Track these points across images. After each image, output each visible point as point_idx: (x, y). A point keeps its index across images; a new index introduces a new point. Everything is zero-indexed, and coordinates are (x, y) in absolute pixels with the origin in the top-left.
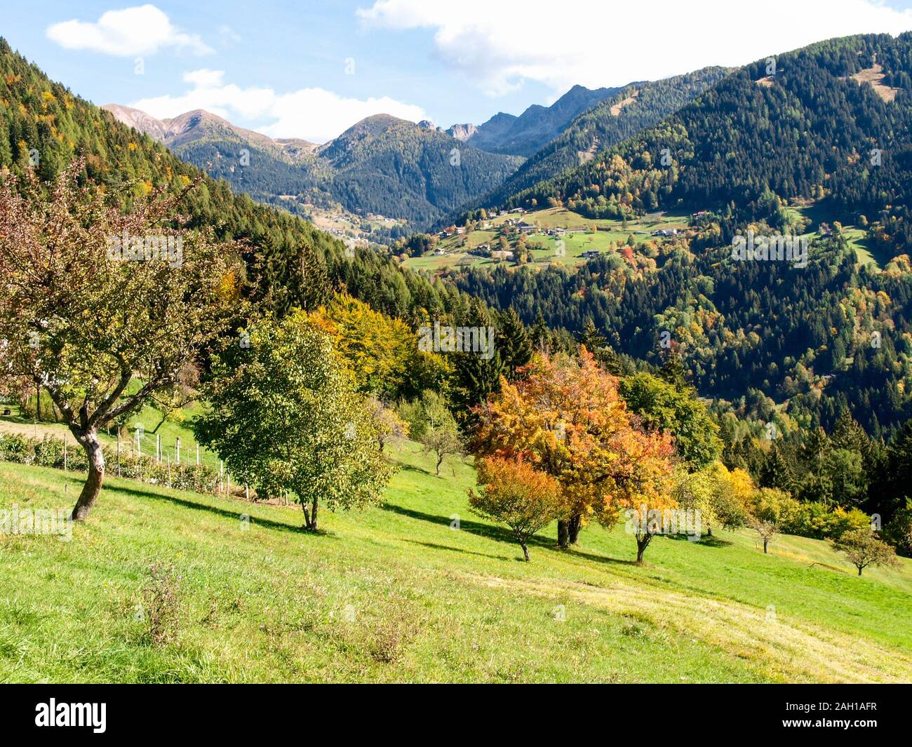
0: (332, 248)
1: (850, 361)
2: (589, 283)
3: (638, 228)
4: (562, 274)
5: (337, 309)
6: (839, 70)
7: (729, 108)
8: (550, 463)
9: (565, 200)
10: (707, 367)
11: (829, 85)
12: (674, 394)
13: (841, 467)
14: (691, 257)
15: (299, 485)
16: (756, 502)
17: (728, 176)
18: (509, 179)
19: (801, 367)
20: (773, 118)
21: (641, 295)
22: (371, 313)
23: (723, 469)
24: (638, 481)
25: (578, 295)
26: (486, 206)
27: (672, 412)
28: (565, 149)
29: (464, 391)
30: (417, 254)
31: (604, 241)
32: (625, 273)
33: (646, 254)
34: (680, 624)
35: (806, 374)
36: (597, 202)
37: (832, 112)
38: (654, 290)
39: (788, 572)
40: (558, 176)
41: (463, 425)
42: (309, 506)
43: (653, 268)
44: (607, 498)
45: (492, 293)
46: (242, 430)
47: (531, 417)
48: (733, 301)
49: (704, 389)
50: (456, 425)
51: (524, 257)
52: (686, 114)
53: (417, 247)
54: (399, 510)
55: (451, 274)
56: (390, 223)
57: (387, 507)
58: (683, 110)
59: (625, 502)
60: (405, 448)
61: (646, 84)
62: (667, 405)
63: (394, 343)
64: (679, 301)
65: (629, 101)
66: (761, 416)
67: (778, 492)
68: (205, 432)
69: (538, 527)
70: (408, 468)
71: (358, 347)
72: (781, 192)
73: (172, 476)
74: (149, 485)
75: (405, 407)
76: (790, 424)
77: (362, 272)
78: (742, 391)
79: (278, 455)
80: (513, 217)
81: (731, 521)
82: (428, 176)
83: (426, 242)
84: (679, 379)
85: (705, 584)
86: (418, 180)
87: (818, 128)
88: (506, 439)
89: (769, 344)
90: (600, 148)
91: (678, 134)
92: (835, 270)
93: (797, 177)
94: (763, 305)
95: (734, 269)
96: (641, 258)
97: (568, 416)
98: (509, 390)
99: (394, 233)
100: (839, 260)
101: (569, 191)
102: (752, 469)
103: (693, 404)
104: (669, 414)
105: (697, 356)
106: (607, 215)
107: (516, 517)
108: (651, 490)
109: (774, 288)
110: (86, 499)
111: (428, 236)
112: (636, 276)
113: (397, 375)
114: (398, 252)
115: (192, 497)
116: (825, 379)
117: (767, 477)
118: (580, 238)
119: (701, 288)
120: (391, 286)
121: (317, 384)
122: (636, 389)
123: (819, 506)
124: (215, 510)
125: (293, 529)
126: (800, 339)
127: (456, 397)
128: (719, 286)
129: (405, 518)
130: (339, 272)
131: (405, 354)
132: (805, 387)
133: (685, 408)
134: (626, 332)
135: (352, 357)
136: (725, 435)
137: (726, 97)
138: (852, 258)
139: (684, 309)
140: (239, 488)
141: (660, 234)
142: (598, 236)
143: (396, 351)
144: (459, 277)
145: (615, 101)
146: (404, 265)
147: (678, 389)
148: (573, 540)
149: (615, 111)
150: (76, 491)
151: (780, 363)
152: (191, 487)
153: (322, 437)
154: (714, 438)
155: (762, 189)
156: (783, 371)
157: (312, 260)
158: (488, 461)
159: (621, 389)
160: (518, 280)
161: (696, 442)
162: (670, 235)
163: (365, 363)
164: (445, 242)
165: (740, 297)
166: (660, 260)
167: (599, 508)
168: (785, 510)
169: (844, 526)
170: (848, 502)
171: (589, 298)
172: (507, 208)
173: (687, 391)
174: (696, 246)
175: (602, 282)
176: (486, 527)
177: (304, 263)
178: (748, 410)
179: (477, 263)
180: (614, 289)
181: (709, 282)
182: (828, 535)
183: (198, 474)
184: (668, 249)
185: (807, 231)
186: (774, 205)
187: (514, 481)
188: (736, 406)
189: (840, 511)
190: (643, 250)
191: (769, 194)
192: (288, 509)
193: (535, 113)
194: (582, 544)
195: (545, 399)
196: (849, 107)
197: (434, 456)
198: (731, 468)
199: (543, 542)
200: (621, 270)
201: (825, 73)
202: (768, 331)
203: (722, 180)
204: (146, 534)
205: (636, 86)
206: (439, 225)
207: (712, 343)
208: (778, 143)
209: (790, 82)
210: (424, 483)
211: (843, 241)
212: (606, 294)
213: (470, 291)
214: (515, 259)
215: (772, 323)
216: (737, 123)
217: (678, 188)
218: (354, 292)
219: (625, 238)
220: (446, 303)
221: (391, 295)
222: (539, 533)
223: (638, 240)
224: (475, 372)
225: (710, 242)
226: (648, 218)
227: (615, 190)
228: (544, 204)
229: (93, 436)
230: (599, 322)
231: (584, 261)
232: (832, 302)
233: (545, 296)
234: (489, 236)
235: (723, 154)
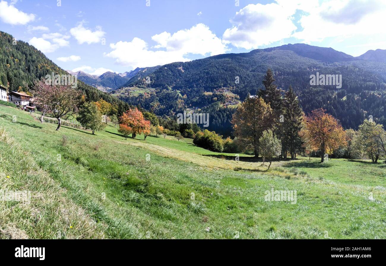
0: (100, 92)
1: (178, 110)
2: (140, 98)
3: (147, 90)
4: (135, 97)
5: (100, 101)
6: (176, 67)
7: (161, 72)
8: (131, 125)
9: (136, 85)
10: (158, 111)
11: (175, 69)
12: (152, 115)
13: (176, 125)
14: (156, 94)
15: (92, 127)
16: (164, 131)
17: (161, 82)
18: (128, 82)
19: (171, 111)
20: (167, 74)
21: (148, 100)
22: (106, 102)
23: (159, 126)
24: (144, 128)
25: (138, 100)
26: (124, 86)
27: (152, 118)
28: (136, 77)
29: (119, 115)
30: (113, 93)
31: (142, 92)
32: (145, 97)
33: (149, 94)
34: (146, 148)
35: (172, 112)
36: (141, 86)
37: (175, 73)
38: (150, 99)
39: (168, 141)
40: (135, 82)
41: (118, 119)
42: (93, 131)
43: (150, 96)
44: (140, 130)
45: (125, 100)
46: (83, 119)
47: (128, 118)
48: (161, 101)
49: (157, 114)
50: (118, 120)
51: (129, 94)
52: (155, 73)
53: (113, 92)
54: (108, 132)
55: (118, 97)
56: (110, 88)
57: (106, 131)
58: (155, 72)
59: (142, 131)
60: (110, 123)
61: (149, 67)
62: (151, 117)
63: (109, 107)
64: (154, 101)
65: (146, 70)
66: (166, 118)
67: (167, 129)
68: (78, 119)
69: (128, 135)
70: (111, 126)
71: (104, 107)
72: (168, 85)
73: (74, 126)
74: (70, 127)
75: (111, 117)
76: (170, 119)
77: (105, 96)
78: (163, 115)
79: (89, 123)
80: (128, 88)
81: (160, 134)
82: (115, 81)
83: (115, 92)
84: (153, 113)
85: (155, 143)
86: (114, 82)
87: (173, 75)
88: (124, 122)
89: (167, 108)
90: (141, 77)
91: (154, 75)
92: (176, 97)
93: (171, 83)
94: (166, 102)
95: (162, 96)
96: (148, 94)
97: (134, 118)
98: (125, 114)
99: (110, 90)
100: (177, 95)
101: (136, 84)
102: (164, 126)
103: (155, 117)
104: (151, 118)
105: (156, 109)
106: (142, 88)
107: (124, 133)
108: (146, 129)
109: (167, 99)
110: (58, 127)
111: (115, 91)
112: (147, 97)
113: (110, 112)
114: (111, 93)
115: (76, 129)
116: (175, 113)
117: (166, 127)
118: (138, 91)
119: (157, 99)
120: (110, 98)
121: (95, 112)
122: (146, 114)
123: (173, 131)
124: (79, 131)
125: (91, 134)
126: (171, 107)
127: (118, 115)
128: (160, 99)
129: (109, 133)
130: (101, 96)
131: (111, 109)
132: (172, 114)
133: (154, 117)
134: (145, 106)
135: (102, 109)
136: (160, 121)
137: (161, 70)
138: (178, 95)
139: (155, 102)
140: (83, 128)
141: (151, 91)
142: (141, 91)
143: (109, 108)
144: (119, 97)
145: (144, 70)
146: (111, 95)
147: (153, 114)
148: (135, 137)
149: (144, 71)
150: (57, 127)
151: (168, 110)
152: (76, 128)
153: (95, 120)
154: (158, 122)
155: (165, 84)
156: (169, 111)
157: (96, 94)
158: (121, 125)
159: (143, 114)
160: (129, 98)
161: (155, 122)
162: (153, 91)
163: (105, 110)
164: (118, 92)
165: (162, 100)
166: (151, 95)
167: (138, 132)
168: (168, 132)
169: (176, 134)
170: (177, 130)
171: (140, 100)
172: (127, 87)
173: (154, 115)
174: (156, 93)
175: (142, 98)
176: (119, 134)
177: (95, 95)
178: (164, 117)
179: (122, 95)
180: (143, 99)
181: (158, 98)
182: (174, 135)
183: (77, 126)
184: (152, 93)
185: (172, 91)
186: (167, 87)
187: (124, 128)
188: (162, 117)
189: (176, 132)
190: (148, 93)
191: (166, 85)
192: (90, 131)
193: (132, 72)
194: (136, 138)
195: (130, 116)
196: (178, 72)
197: (114, 124)
198: (160, 126)
199: (130, 137)
200: (145, 96)
201: (174, 67)
202: (166, 106)
203: (160, 83)
204: (67, 133)
205: (148, 68)
206: (117, 89)
207: (159, 107)
208: (168, 77)
209: (169, 68)
210: (112, 128)
211: (177, 92)
212: (142, 100)
213: (121, 100)
214: (128, 95)
215: (167, 104)
216: (162, 74)
217: (154, 84)
218: (103, 99)
219: (145, 91)
220: (118, 101)
221: (109, 99)
222: (128, 136)
223: (147, 92)
224: (121, 112)
225: (158, 92)
226: (149, 88)
227: (144, 84)
228: (133, 86)
229: (59, 118)
230: (141, 104)
231: (139, 95)
232: (176, 101)
233: (133, 100)
234: (124, 91)
235: (160, 79)
